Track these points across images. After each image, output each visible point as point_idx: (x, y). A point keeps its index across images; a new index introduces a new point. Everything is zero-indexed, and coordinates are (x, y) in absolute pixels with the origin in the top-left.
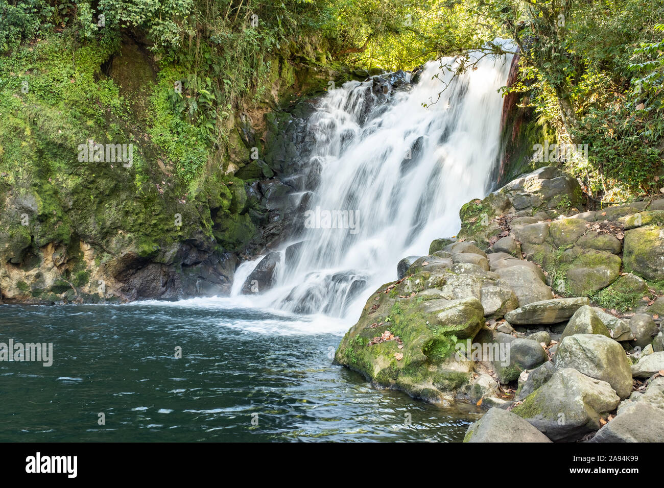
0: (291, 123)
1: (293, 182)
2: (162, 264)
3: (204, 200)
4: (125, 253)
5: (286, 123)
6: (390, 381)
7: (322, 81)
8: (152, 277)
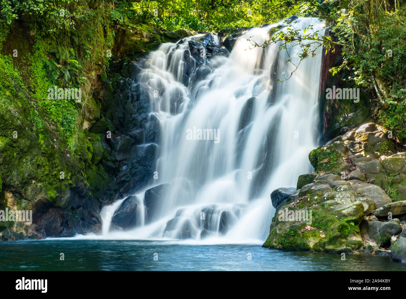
0: (123, 83)
1: (136, 136)
2: (59, 207)
3: (79, 154)
4: (38, 199)
5: (118, 83)
6: (321, 249)
7: (138, 42)
8: (52, 218)
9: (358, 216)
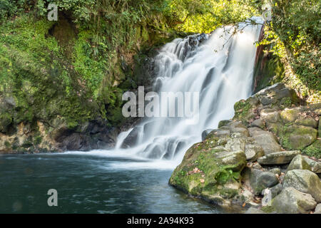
0: (147, 60)
2: (79, 133)
3: (102, 100)
4: (61, 127)
5: (144, 60)
6: (198, 194)
7: (163, 38)
8: (74, 139)
9: (238, 165)
